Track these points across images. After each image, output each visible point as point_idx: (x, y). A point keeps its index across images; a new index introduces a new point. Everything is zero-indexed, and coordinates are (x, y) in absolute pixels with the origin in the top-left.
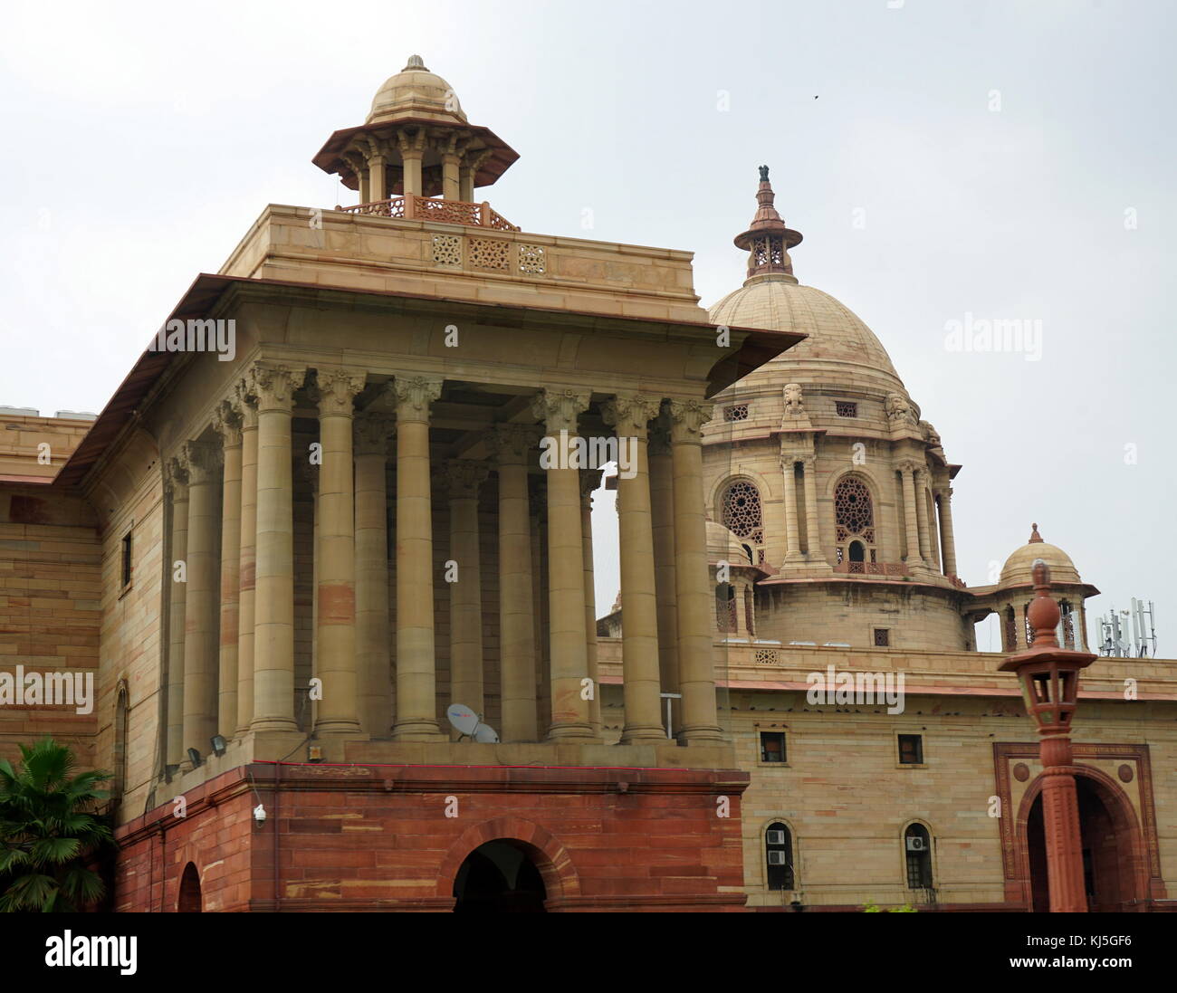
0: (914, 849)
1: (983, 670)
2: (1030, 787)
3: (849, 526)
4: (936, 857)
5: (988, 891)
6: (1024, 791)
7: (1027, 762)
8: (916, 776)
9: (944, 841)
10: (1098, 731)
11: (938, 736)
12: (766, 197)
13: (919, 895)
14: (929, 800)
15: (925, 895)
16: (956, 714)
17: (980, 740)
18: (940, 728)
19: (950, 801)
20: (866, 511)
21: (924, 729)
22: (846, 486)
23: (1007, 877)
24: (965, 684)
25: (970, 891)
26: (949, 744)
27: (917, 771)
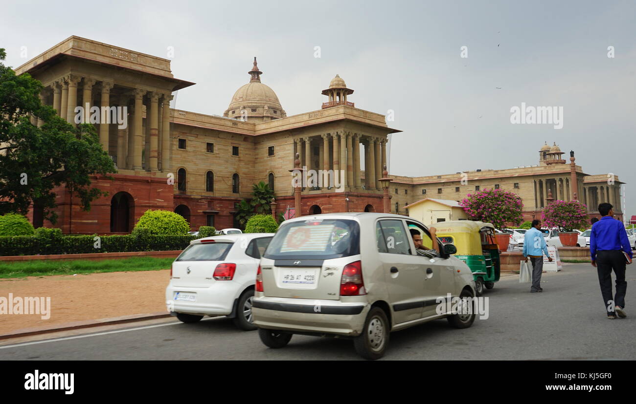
12: (255, 64)
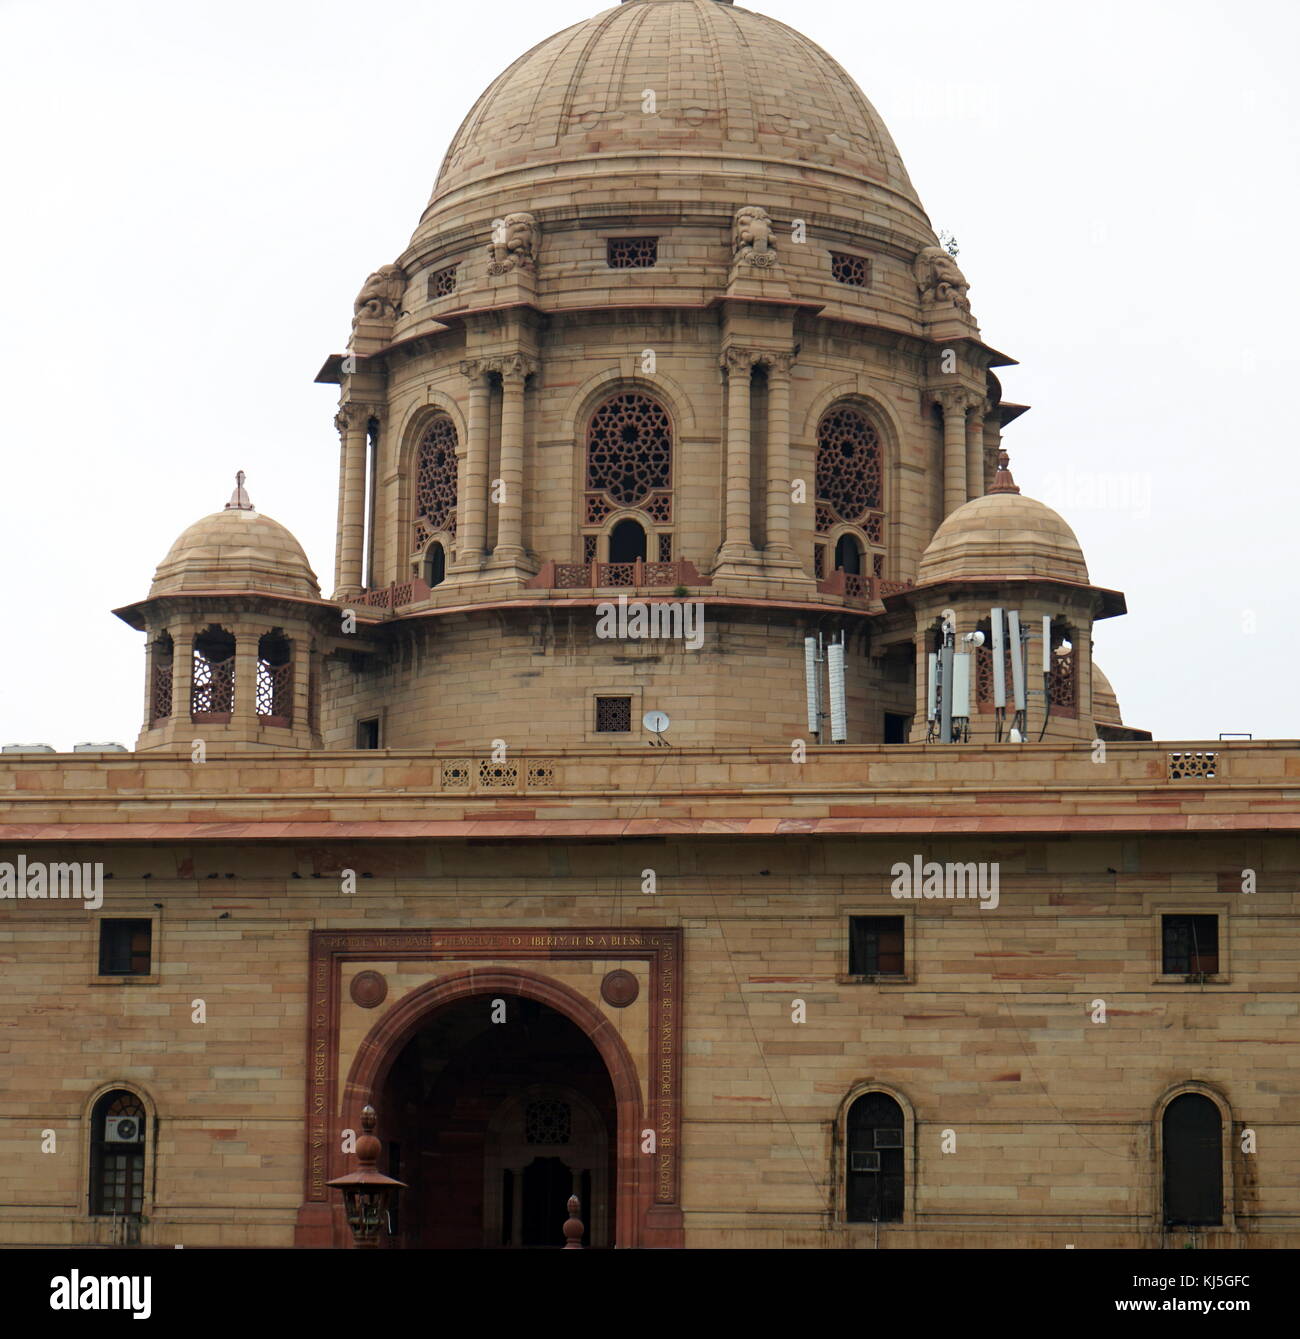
0: (119, 1139)
1: (311, 786)
2: (384, 1020)
3: (615, 491)
4: (155, 1155)
5: (258, 1223)
6: (370, 1026)
7: (385, 968)
8: (133, 999)
9: (177, 1124)
10: (567, 902)
11: (187, 921)
13: (105, 1230)
14: (154, 1046)
15: (118, 1227)
16: (231, 876)
17: (285, 926)
18: (195, 904)
19: (201, 1047)
20: (657, 457)
21: (160, 906)
22: (616, 410)
23: (308, 1198)
24: (258, 816)
25: (220, 1223)
26: (214, 935)
27: (135, 989)
